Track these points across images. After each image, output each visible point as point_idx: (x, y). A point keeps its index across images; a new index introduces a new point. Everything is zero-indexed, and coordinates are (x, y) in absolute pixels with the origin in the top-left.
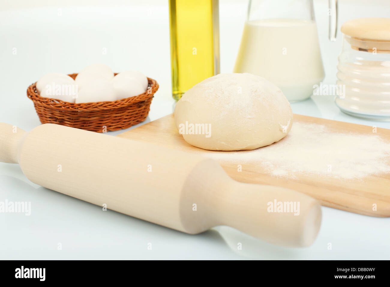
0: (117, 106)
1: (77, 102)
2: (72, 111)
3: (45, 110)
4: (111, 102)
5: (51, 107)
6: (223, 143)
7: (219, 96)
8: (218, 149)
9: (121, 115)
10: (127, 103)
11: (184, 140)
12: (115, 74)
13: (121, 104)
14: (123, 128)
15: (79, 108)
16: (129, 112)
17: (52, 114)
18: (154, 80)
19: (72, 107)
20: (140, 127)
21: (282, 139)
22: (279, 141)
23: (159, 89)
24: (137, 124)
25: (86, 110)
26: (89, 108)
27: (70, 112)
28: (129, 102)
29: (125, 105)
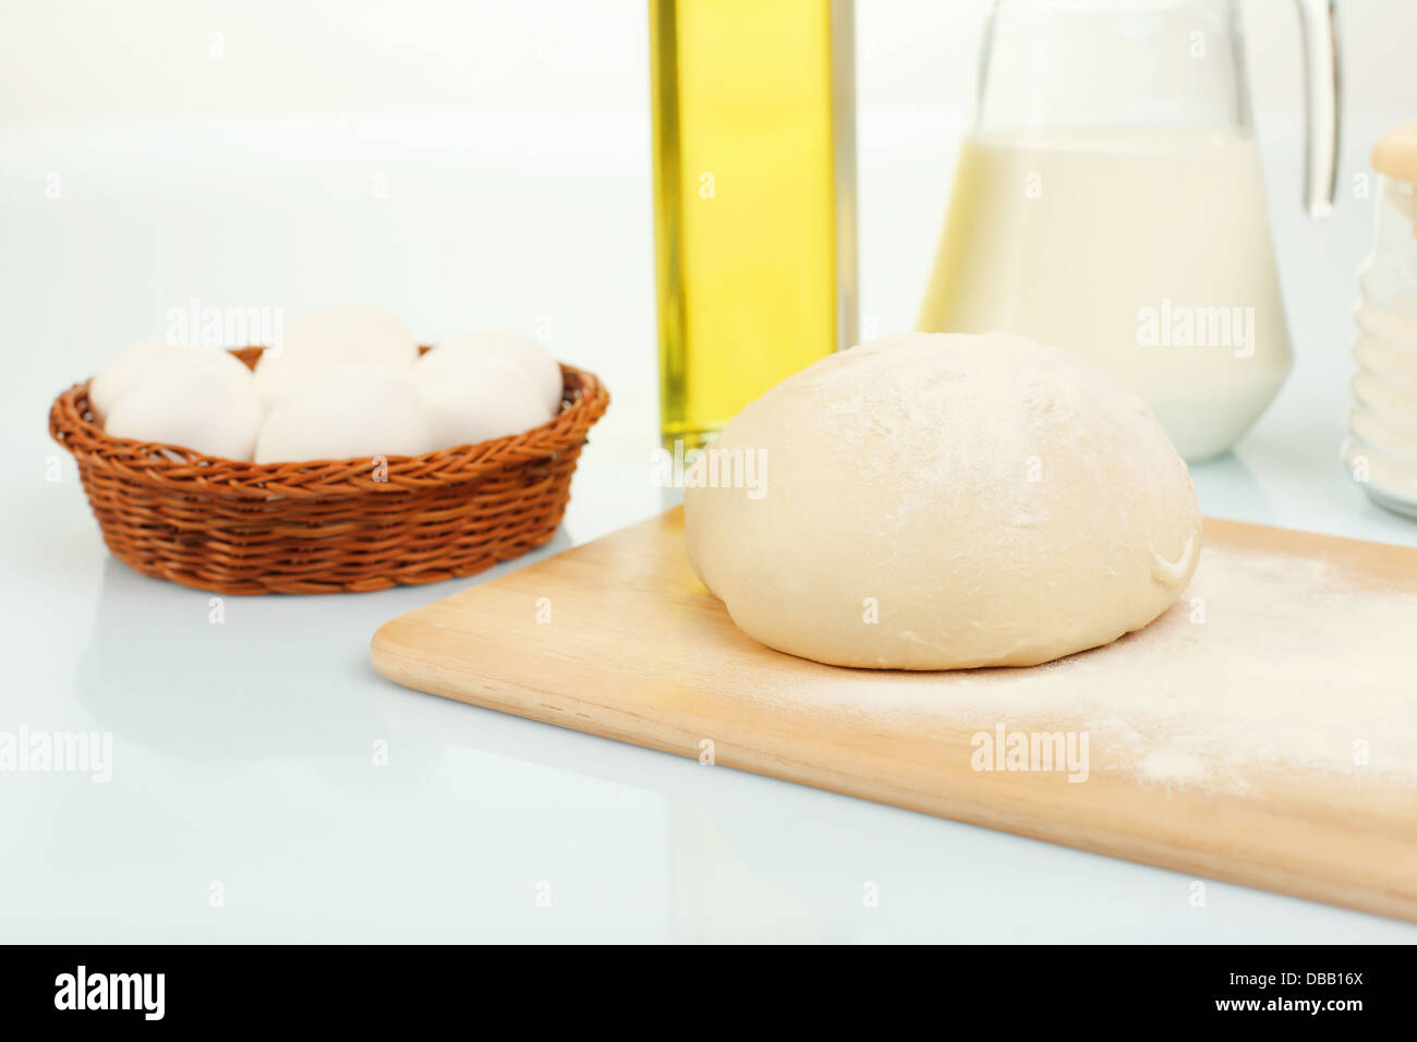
0: (435, 478)
1: (264, 458)
2: (242, 496)
3: (123, 492)
4: (406, 460)
5: (150, 478)
6: (907, 634)
7: (889, 431)
8: (883, 662)
9: (449, 518)
10: (478, 465)
11: (732, 623)
12: (423, 351)
13: (452, 468)
14: (459, 572)
15: (270, 485)
16: (485, 506)
17: (153, 508)
18: (588, 374)
19: (240, 480)
20: (534, 569)
21: (1156, 620)
22: (1147, 626)
23: (610, 410)
24: (518, 555)
25: (299, 493)
26: (312, 486)
27: (233, 501)
28: (486, 461)
29: (468, 471)
